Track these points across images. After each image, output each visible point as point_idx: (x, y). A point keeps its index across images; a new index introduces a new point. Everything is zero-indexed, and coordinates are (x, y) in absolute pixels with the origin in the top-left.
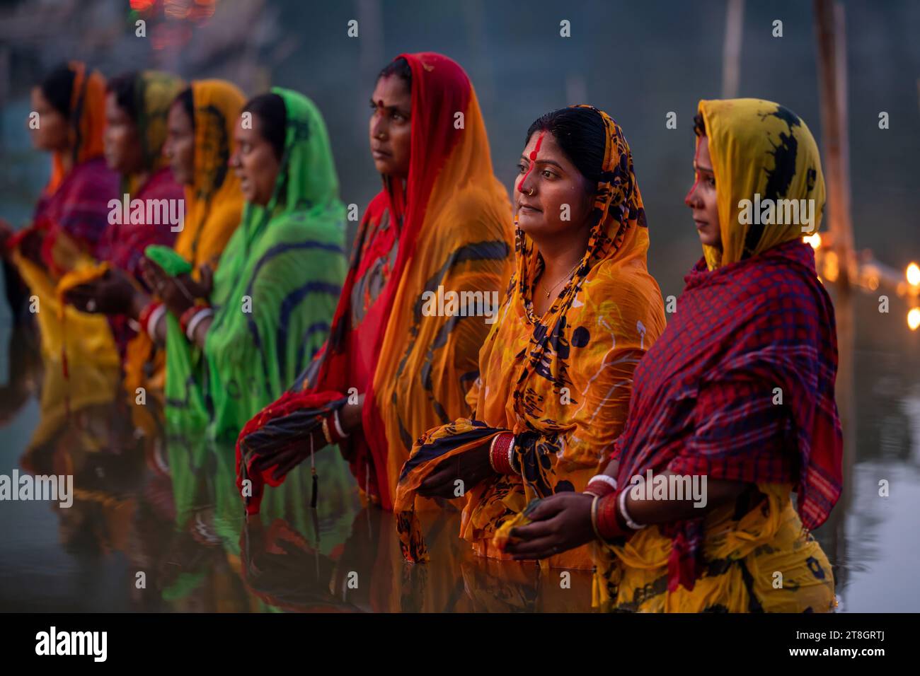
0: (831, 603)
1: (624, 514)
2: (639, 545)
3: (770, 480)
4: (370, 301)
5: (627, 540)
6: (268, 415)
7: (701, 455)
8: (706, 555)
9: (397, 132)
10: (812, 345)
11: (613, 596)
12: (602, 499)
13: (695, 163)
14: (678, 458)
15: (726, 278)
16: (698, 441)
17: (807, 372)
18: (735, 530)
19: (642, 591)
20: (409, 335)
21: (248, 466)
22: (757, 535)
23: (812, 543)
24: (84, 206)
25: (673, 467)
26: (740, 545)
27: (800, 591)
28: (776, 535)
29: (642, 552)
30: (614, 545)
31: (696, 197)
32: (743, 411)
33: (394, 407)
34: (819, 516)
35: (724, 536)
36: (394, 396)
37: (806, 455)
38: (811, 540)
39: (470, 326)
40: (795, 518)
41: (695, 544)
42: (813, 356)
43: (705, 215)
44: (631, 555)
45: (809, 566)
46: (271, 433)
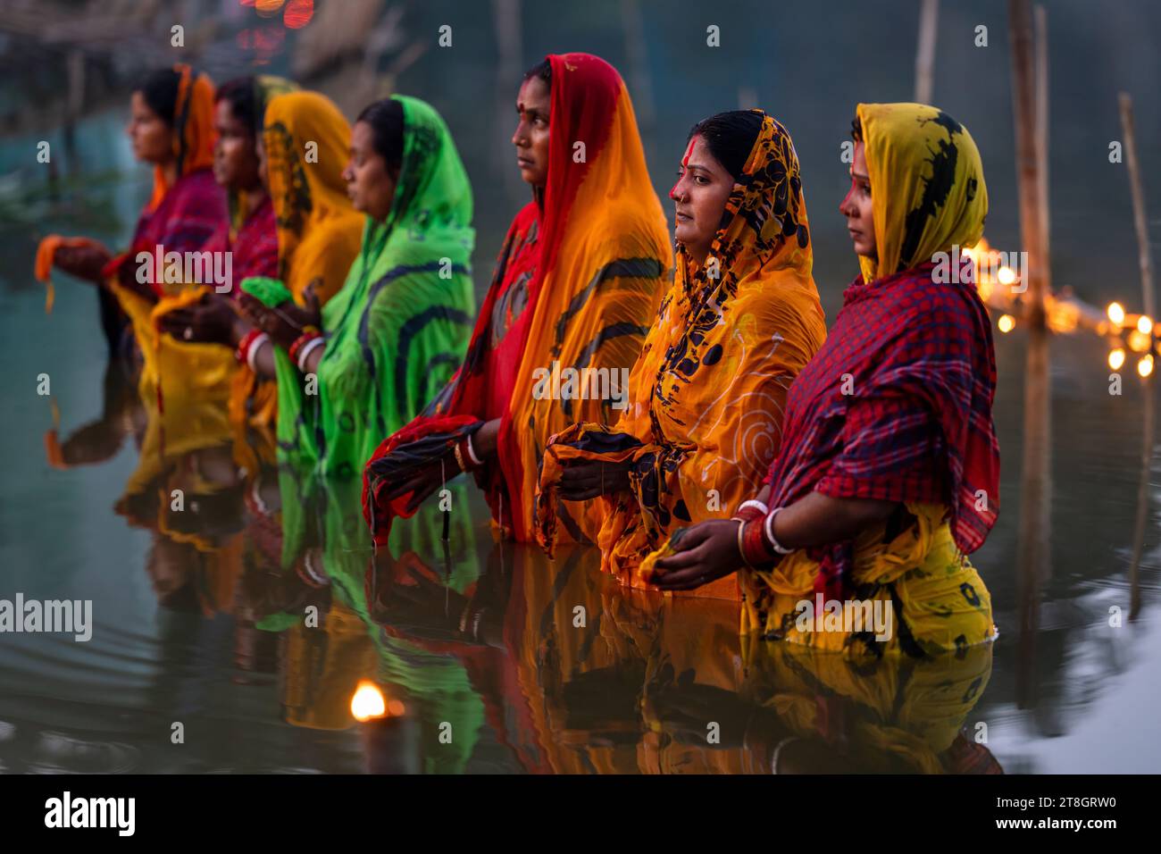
0: (987, 631)
1: (771, 538)
2: (787, 571)
3: (918, 500)
4: (512, 318)
5: (775, 565)
6: (397, 440)
7: (847, 473)
8: (854, 579)
9: (538, 136)
10: (965, 361)
11: (763, 624)
12: (749, 524)
13: (851, 169)
14: (825, 478)
15: (881, 291)
16: (845, 460)
17: (959, 389)
18: (885, 552)
19: (789, 617)
20: (551, 354)
21: (376, 492)
22: (906, 557)
23: (967, 569)
24: (190, 222)
25: (820, 486)
26: (889, 568)
27: (953, 617)
28: (926, 558)
29: (790, 578)
30: (763, 570)
31: (851, 205)
32: (892, 428)
33: (531, 431)
34: (974, 540)
35: (873, 559)
36: (532, 420)
37: (958, 475)
38: (967, 565)
39: (615, 348)
40: (950, 543)
41: (842, 567)
42: (966, 372)
43: (860, 224)
44: (780, 581)
45: (963, 592)
46: (400, 459)
